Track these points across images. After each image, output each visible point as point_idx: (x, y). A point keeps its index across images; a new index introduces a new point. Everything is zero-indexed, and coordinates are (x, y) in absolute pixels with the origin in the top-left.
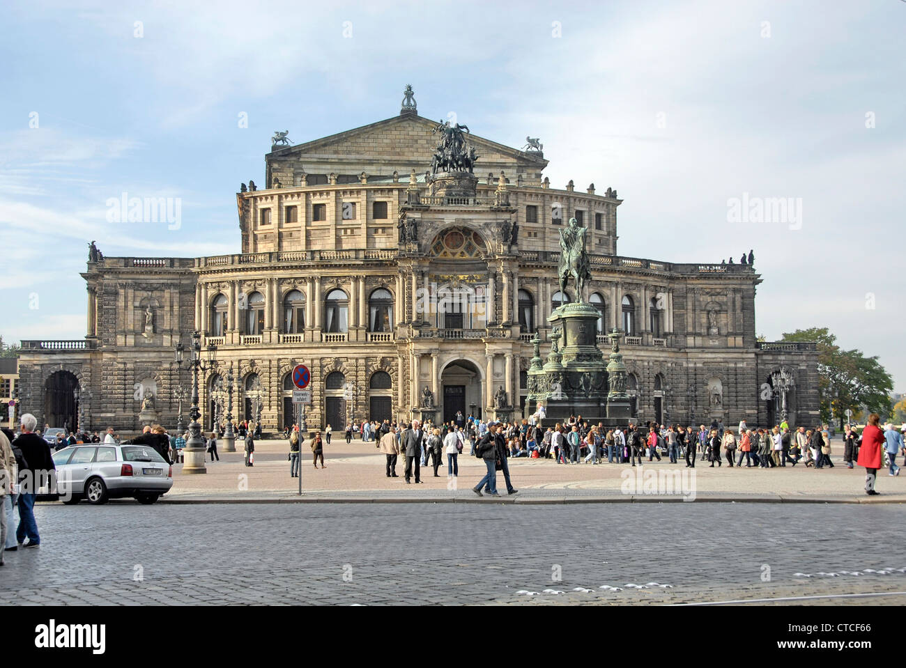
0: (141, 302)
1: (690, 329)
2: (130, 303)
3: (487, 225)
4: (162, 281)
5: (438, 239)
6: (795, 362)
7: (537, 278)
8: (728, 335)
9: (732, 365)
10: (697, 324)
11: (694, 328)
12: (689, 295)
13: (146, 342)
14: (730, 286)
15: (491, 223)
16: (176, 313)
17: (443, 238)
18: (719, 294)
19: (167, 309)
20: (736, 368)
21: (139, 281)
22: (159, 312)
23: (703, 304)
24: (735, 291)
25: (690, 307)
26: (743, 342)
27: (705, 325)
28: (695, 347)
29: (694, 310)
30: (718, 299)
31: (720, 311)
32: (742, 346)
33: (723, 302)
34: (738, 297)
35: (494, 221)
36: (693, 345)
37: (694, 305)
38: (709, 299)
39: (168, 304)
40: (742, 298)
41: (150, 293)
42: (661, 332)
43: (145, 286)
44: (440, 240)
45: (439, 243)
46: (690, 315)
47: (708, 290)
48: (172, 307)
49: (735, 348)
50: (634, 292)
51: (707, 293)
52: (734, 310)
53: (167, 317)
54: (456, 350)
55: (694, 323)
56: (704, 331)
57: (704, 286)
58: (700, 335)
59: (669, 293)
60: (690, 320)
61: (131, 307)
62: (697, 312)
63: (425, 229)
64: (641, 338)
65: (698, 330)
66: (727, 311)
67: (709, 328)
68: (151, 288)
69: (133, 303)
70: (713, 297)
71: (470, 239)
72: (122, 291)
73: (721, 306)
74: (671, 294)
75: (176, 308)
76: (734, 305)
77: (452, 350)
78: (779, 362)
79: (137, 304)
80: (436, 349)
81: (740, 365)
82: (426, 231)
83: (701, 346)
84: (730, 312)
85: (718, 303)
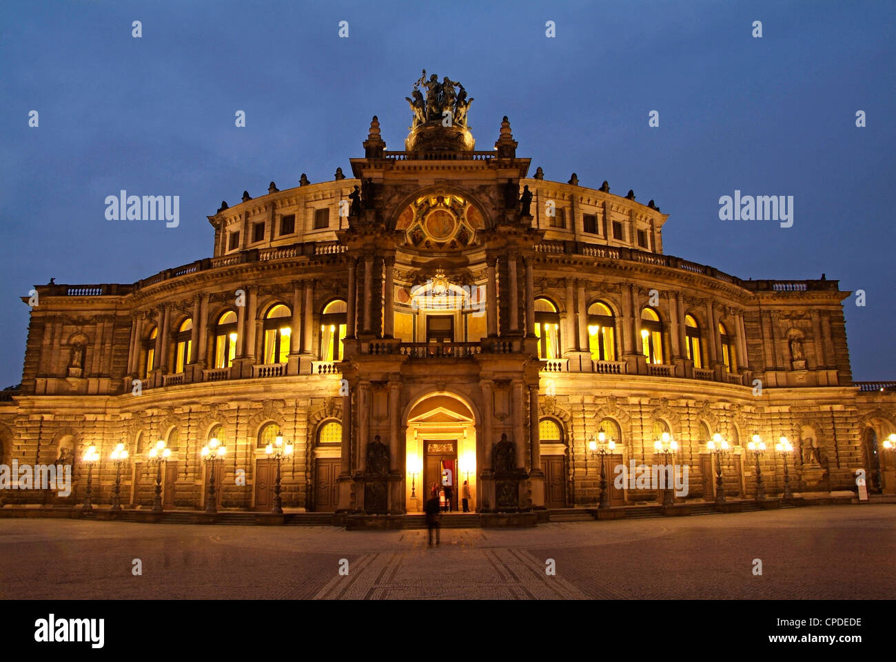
0: (69, 339)
1: (770, 364)
2: (56, 341)
3: (483, 188)
4: (94, 313)
5: (416, 221)
7: (564, 279)
8: (818, 368)
9: (827, 408)
10: (778, 356)
11: (775, 361)
12: (764, 319)
13: (70, 389)
14: (815, 307)
15: (489, 186)
16: (107, 352)
17: (423, 219)
18: (800, 317)
19: (97, 347)
20: (832, 411)
22: (89, 352)
23: (783, 330)
24: (820, 313)
25: (767, 335)
26: (838, 377)
27: (787, 358)
28: (778, 386)
29: (772, 338)
30: (800, 323)
32: (837, 383)
33: (808, 328)
34: (825, 319)
35: (494, 183)
36: (775, 384)
37: (772, 333)
38: (790, 324)
39: (99, 341)
40: (830, 322)
41: (80, 328)
42: (734, 367)
43: (75, 318)
44: (420, 222)
45: (418, 228)
46: (768, 344)
47: (787, 313)
48: (103, 344)
49: (828, 386)
50: (699, 309)
51: (787, 317)
52: (822, 337)
53: (96, 358)
54: (431, 376)
55: (774, 355)
56: (787, 365)
57: (782, 308)
58: (782, 370)
59: (739, 316)
60: (769, 352)
61: (57, 345)
62: (777, 341)
63: (390, 196)
64: (712, 371)
65: (779, 365)
66: (813, 339)
67: (792, 360)
68: (82, 322)
69: (60, 341)
70: (795, 322)
71: (463, 219)
72: (48, 325)
73: (805, 332)
74: (742, 318)
75: (108, 346)
76: (822, 332)
77: (425, 376)
78: (876, 406)
79: (64, 342)
80: (394, 374)
81: (837, 407)
82: (390, 199)
83: (785, 384)
84: (817, 340)
85: (801, 329)
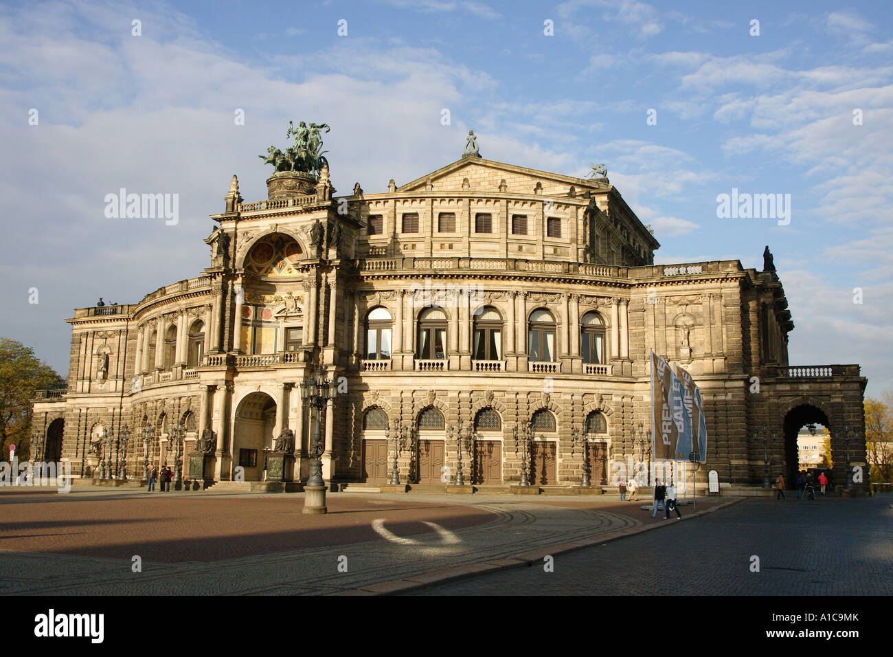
0: (97, 349)
2: (89, 352)
6: (824, 393)
12: (650, 306)
13: (100, 388)
16: (122, 358)
20: (715, 401)
21: (96, 330)
23: (670, 318)
26: (725, 365)
30: (689, 309)
31: (693, 326)
32: (723, 372)
33: (697, 314)
34: (718, 305)
38: (679, 310)
39: (116, 351)
41: (104, 340)
43: (102, 333)
47: (677, 299)
48: (119, 353)
49: (713, 373)
51: (676, 303)
52: (712, 322)
56: (671, 353)
57: (672, 294)
59: (618, 305)
61: (89, 355)
62: (661, 329)
64: (559, 364)
66: (703, 325)
67: (676, 349)
68: (105, 336)
70: (684, 307)
72: (84, 340)
73: (694, 318)
75: (122, 354)
76: (712, 317)
77: (247, 380)
78: (800, 393)
79: (95, 352)
84: (707, 326)
85: (691, 315)
